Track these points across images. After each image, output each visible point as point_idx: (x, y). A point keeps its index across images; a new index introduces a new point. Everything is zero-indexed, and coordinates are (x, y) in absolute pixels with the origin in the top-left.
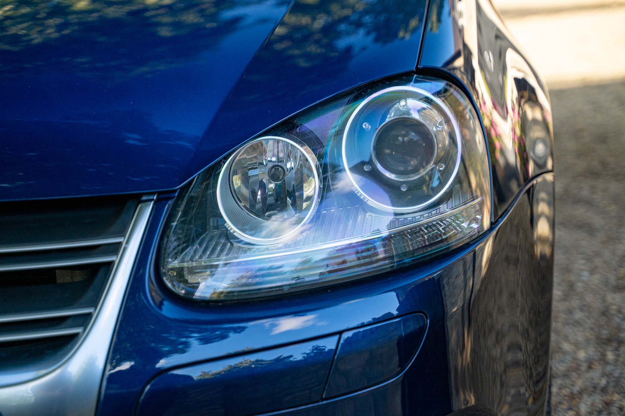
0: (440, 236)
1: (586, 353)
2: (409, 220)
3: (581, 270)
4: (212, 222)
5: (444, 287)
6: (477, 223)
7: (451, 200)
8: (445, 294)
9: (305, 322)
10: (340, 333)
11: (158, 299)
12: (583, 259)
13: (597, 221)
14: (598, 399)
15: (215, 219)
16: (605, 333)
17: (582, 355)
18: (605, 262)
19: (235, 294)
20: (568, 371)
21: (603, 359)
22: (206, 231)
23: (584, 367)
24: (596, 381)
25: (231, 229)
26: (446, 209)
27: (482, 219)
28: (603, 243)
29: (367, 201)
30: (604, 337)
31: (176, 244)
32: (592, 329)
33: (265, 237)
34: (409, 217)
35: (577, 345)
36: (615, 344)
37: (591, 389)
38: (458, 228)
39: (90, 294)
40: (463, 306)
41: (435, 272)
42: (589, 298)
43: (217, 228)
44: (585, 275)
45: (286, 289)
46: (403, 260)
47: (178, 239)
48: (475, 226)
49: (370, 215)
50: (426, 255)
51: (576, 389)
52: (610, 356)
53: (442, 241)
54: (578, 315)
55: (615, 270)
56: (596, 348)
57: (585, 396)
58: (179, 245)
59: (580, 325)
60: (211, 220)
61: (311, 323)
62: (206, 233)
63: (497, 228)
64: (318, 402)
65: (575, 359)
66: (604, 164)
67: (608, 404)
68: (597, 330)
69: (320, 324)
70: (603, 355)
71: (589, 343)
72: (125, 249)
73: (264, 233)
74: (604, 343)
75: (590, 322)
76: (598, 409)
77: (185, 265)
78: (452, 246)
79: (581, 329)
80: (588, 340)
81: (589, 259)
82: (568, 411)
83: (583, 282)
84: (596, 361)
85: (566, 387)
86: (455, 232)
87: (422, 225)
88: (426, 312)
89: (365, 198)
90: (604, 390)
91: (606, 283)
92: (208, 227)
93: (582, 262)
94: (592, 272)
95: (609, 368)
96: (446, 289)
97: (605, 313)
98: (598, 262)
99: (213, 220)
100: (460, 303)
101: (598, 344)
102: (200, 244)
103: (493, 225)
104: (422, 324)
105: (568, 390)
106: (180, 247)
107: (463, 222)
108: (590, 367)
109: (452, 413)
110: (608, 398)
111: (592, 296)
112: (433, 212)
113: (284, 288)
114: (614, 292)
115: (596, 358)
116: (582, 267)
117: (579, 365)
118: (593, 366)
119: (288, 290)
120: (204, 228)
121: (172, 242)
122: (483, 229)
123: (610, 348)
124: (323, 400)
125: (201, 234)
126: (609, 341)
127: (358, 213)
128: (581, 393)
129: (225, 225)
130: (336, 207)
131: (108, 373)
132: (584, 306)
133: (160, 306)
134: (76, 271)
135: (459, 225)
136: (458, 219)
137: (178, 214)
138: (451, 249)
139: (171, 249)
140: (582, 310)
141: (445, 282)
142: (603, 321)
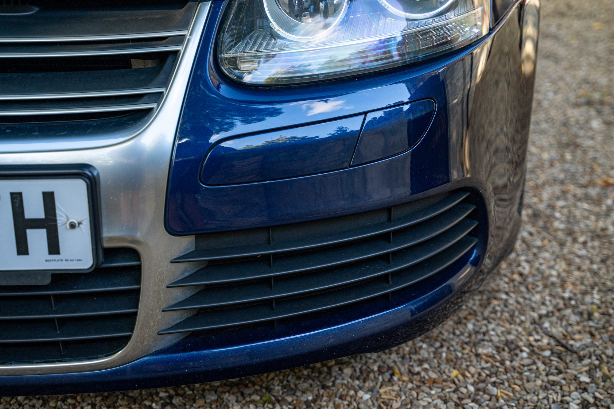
0: (446, 38)
1: (549, 154)
2: (423, 23)
3: (548, 91)
4: (258, 23)
5: (447, 86)
6: (477, 28)
7: (457, 8)
8: (448, 92)
9: (334, 106)
10: (366, 113)
11: (217, 83)
12: (549, 82)
13: (562, 52)
14: (557, 189)
15: (261, 20)
16: (565, 139)
17: (546, 156)
18: (567, 84)
19: (280, 80)
20: (534, 168)
21: (562, 159)
22: (253, 30)
23: (547, 165)
24: (556, 175)
25: (275, 28)
26: (452, 16)
27: (482, 26)
28: (566, 69)
29: (388, 8)
30: (564, 142)
31: (230, 40)
32: (554, 136)
33: (304, 35)
34: (423, 22)
35: (542, 148)
36: (572, 148)
37: (552, 181)
38: (461, 31)
39: (162, 76)
40: (463, 98)
41: (440, 69)
42: (553, 113)
43: (262, 27)
44: (551, 95)
45: (321, 78)
46: (417, 56)
47: (232, 36)
48: (476, 30)
49: (389, 19)
50: (435, 52)
51: (540, 182)
52: (568, 156)
53: (447, 42)
54: (544, 126)
55: (575, 91)
56: (557, 151)
57: (546, 186)
58: (232, 41)
59: (545, 133)
60: (258, 20)
61: (339, 107)
62: (254, 32)
63: (494, 33)
64: (347, 168)
65: (540, 159)
66: (569, 7)
67: (564, 192)
68: (558, 137)
69: (347, 108)
70: (563, 156)
71: (551, 147)
72: (189, 39)
73: (302, 32)
74: (564, 147)
75: (552, 131)
76: (556, 196)
77: (239, 55)
78: (455, 47)
79: (546, 136)
80: (551, 145)
81: (553, 82)
82: (533, 198)
83: (548, 100)
84: (557, 160)
85: (533, 180)
86: (458, 35)
87: (431, 28)
88: (435, 100)
89: (385, 5)
90: (562, 182)
91: (567, 101)
92: (255, 27)
93: (549, 84)
94: (556, 93)
95: (567, 166)
96: (449, 88)
97: (565, 124)
98: (561, 84)
99: (259, 22)
100: (460, 96)
101: (559, 148)
102: (250, 38)
103: (491, 30)
104: (432, 109)
105: (533, 182)
106: (234, 42)
107: (466, 27)
108: (552, 165)
109: (450, 183)
110: (564, 188)
111: (555, 111)
112: (442, 18)
113: (319, 76)
114: (574, 108)
115: (557, 158)
116: (549, 89)
117: (543, 164)
118: (554, 164)
119: (323, 78)
120: (251, 28)
121: (227, 38)
122: (482, 34)
123: (568, 151)
124: (350, 167)
125: (250, 32)
126: (568, 145)
127: (379, 19)
128: (544, 185)
129: (270, 24)
130: (361, 13)
131: (177, 142)
132: (549, 118)
133: (218, 87)
134: (148, 61)
135: (462, 29)
136: (462, 24)
137: (230, 16)
138: (454, 50)
139: (226, 44)
140: (546, 122)
141: (448, 82)
142: (564, 130)
